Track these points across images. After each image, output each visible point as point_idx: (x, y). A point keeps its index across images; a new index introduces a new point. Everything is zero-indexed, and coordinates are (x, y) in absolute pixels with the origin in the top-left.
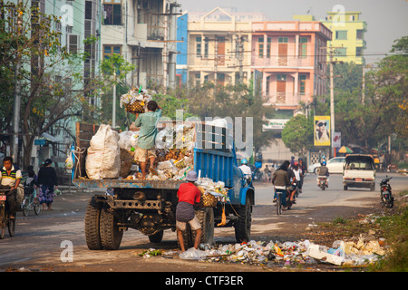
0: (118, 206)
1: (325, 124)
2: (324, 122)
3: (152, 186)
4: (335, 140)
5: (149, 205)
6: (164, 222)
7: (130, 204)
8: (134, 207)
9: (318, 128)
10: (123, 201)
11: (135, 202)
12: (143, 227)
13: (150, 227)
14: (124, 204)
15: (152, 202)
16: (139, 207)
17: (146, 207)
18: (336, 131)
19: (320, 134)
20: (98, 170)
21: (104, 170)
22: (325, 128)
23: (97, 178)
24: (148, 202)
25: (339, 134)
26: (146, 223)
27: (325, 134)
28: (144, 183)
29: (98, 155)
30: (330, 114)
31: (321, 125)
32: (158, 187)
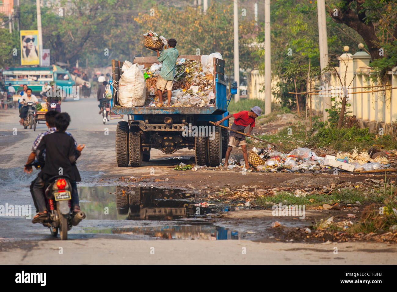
0: (149, 129)
1: (33, 40)
2: (31, 37)
3: (181, 112)
4: (44, 58)
5: (176, 128)
6: (183, 142)
7: (160, 128)
8: (163, 129)
9: (25, 44)
10: (153, 125)
11: (164, 125)
12: (164, 146)
13: (171, 146)
14: (155, 127)
15: (178, 125)
16: (168, 129)
17: (173, 129)
18: (44, 47)
19: (28, 52)
20: (131, 99)
21: (136, 99)
22: (33, 44)
23: (130, 106)
24: (174, 125)
25: (48, 51)
26: (167, 143)
27: (32, 52)
28: (173, 109)
29: (130, 86)
30: (36, 28)
31: (28, 40)
32: (185, 113)
